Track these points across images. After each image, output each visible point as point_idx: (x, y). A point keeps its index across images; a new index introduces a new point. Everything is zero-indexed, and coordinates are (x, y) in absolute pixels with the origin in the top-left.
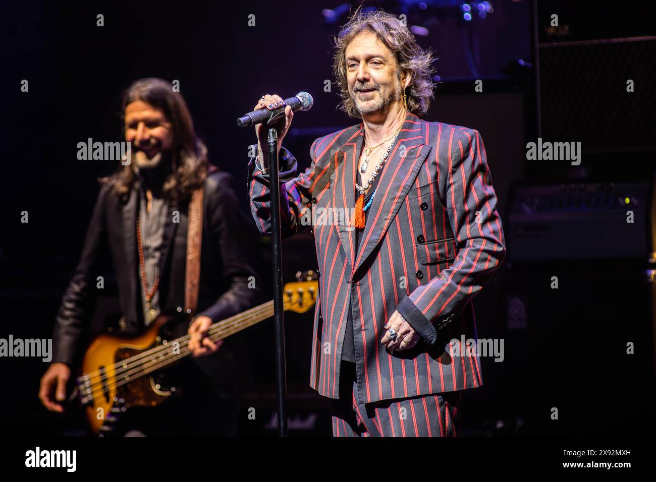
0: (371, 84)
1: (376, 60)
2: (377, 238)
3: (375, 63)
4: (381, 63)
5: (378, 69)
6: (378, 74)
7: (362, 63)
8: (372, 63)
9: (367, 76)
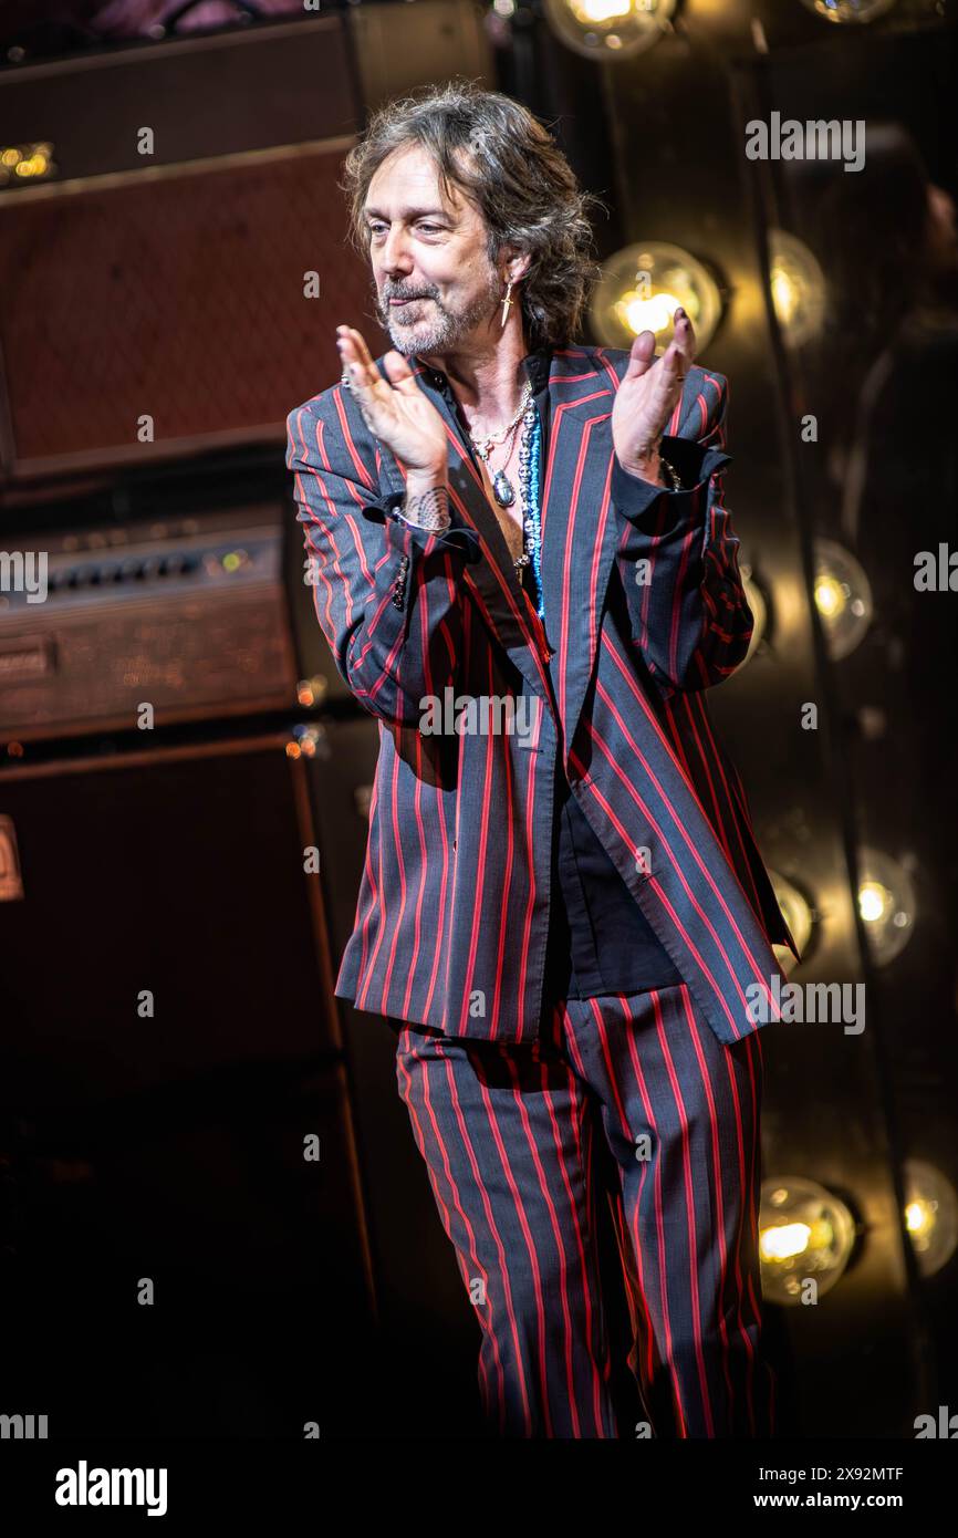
0: (415, 281)
1: (431, 220)
2: (582, 663)
3: (428, 227)
4: (440, 228)
5: (434, 243)
6: (434, 257)
7: (397, 226)
8: (420, 228)
9: (404, 264)
